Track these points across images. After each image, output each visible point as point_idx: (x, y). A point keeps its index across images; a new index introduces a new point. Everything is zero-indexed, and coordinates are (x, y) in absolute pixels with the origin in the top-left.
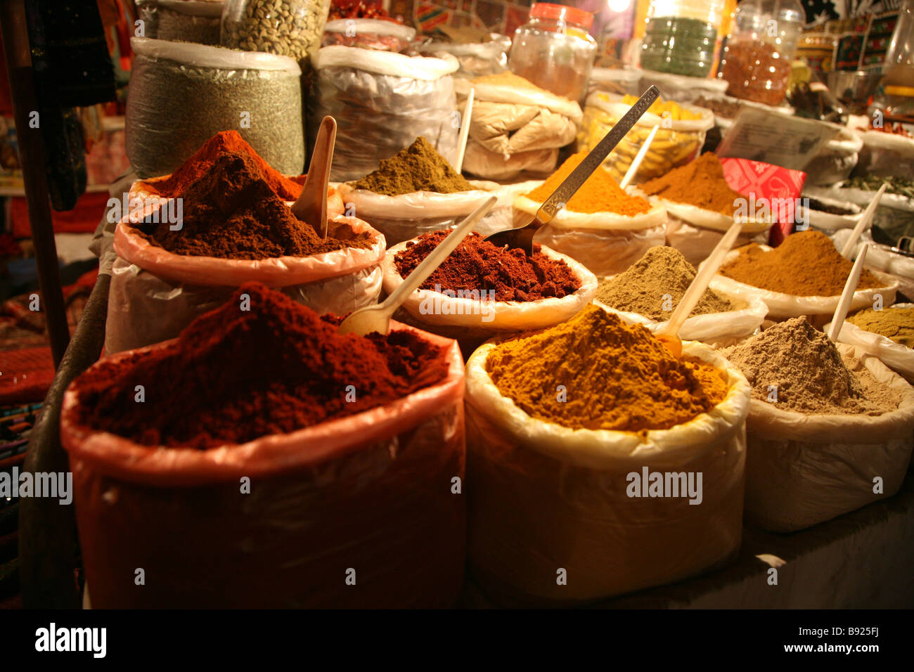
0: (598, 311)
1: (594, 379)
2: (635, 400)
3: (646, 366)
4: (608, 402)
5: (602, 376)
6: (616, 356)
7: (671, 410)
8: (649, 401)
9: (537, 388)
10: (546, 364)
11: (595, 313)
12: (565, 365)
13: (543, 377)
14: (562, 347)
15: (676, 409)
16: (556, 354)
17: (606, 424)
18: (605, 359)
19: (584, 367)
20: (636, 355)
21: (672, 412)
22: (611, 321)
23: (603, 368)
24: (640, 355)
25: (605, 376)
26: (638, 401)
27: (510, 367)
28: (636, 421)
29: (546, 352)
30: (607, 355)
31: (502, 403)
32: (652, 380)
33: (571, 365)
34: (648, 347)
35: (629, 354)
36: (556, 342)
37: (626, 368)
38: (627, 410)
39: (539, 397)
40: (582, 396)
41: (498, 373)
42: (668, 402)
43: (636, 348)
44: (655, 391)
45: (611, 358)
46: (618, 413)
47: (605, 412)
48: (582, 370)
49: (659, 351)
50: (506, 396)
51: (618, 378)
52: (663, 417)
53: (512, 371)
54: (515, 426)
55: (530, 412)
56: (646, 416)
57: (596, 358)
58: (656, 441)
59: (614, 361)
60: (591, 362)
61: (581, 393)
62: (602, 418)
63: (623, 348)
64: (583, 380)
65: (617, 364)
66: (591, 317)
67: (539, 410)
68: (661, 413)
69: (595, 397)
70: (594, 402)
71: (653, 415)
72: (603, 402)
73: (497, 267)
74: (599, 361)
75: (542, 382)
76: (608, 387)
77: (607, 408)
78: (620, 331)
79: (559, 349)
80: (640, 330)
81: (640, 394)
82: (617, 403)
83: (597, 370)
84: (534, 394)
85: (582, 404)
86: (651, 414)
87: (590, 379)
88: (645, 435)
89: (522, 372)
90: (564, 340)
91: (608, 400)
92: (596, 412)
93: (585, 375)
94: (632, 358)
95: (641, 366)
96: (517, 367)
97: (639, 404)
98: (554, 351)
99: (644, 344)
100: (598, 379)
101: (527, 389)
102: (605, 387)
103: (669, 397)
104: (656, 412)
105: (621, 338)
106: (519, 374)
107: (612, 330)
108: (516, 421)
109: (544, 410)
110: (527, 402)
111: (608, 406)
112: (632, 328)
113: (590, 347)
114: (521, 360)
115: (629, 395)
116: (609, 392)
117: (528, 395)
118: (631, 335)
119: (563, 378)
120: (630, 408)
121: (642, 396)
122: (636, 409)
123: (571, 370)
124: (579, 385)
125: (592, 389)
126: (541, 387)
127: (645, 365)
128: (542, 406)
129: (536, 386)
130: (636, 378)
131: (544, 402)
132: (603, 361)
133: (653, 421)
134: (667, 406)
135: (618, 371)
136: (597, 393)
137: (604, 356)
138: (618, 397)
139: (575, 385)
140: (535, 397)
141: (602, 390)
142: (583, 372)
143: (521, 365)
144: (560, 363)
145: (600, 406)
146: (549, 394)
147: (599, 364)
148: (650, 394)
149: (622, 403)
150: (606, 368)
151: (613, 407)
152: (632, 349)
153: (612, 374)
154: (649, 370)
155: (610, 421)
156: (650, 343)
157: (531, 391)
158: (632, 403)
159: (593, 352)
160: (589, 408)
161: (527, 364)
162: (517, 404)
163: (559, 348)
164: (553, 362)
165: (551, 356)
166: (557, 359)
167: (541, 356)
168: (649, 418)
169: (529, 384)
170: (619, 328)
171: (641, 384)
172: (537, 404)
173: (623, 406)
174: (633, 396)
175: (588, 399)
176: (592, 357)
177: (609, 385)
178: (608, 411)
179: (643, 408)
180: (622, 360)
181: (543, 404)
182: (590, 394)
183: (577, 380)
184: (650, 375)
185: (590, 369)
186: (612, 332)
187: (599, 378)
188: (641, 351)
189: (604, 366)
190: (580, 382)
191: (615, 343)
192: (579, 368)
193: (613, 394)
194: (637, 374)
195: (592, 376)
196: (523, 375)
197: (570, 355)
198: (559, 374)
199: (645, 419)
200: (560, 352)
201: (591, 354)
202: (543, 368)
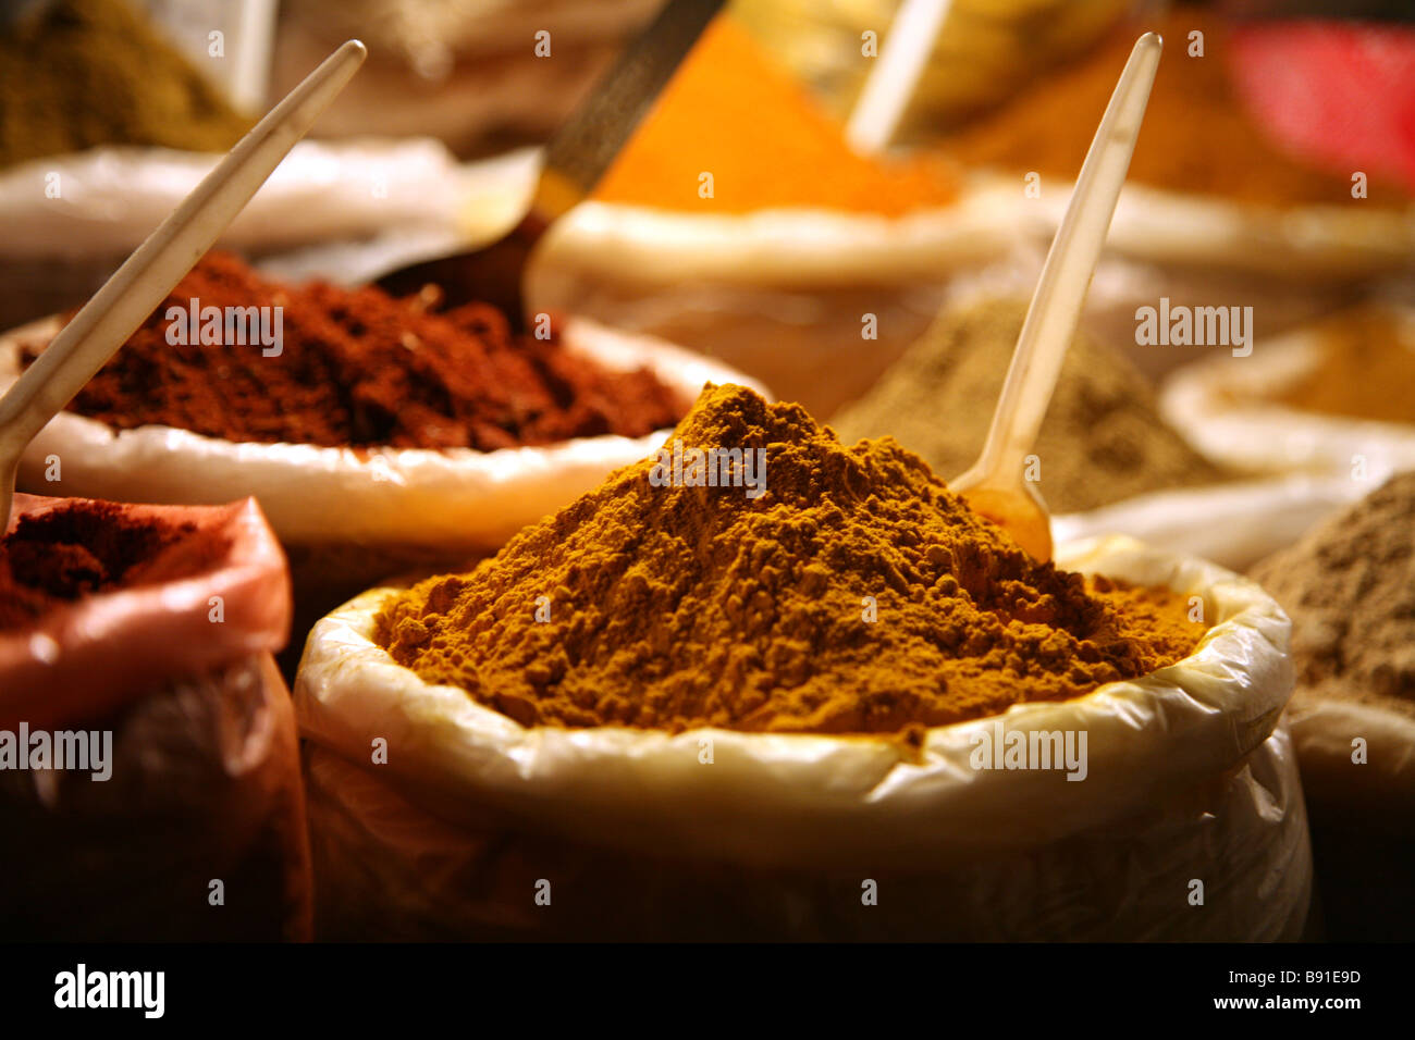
0: (735, 401)
1: (736, 599)
2: (879, 652)
3: (914, 560)
4: (786, 662)
5: (762, 587)
6: (804, 526)
7: (1006, 675)
8: (929, 652)
9: (548, 649)
10: (573, 577)
11: (728, 406)
12: (636, 570)
13: (568, 617)
14: (624, 519)
15: (1022, 672)
16: (606, 542)
17: (783, 720)
18: (769, 537)
19: (700, 573)
20: (877, 526)
21: (1009, 680)
22: (782, 427)
23: (763, 563)
24: (887, 528)
25: (773, 587)
26: (887, 653)
27: (457, 614)
28: (885, 709)
29: (573, 547)
30: (774, 525)
31: (429, 700)
32: (936, 597)
33: (657, 570)
34: (916, 506)
35: (849, 522)
36: (604, 510)
37: (842, 560)
38: (851, 681)
39: (557, 675)
40: (700, 656)
41: (412, 639)
42: (993, 655)
43: (873, 508)
44: (946, 626)
45: (788, 532)
46: (820, 690)
47: (777, 692)
48: (696, 579)
49: (957, 520)
50: (442, 682)
51: (818, 588)
52: (974, 694)
53: (461, 625)
54: (476, 755)
55: (526, 717)
56: (915, 691)
57: (737, 541)
58: (953, 756)
59: (802, 542)
60: (723, 554)
61: (694, 647)
62: (770, 706)
63: (828, 506)
64: (702, 610)
65: (811, 551)
66: (715, 421)
67: (558, 714)
68: (970, 684)
69: (746, 650)
70: (739, 665)
71: (943, 688)
72: (771, 665)
73: (399, 355)
74: (751, 543)
75: (564, 631)
76: (785, 619)
77: (786, 682)
78: (814, 457)
79: (614, 525)
80: (887, 458)
81: (894, 635)
82: (816, 661)
83: (743, 572)
84: (537, 666)
85: (702, 679)
86: (936, 685)
87: (724, 601)
88: (915, 741)
89: (496, 616)
90: (631, 498)
91: (785, 655)
92: (749, 692)
93: (708, 592)
94: (858, 533)
95: (895, 557)
96: (480, 605)
97: (892, 660)
98: (597, 536)
99: (904, 498)
100: (750, 596)
101: (516, 656)
102: (776, 619)
103: (994, 640)
104: (951, 682)
105: (819, 478)
106: (488, 625)
107: (788, 452)
108: (477, 741)
109: (573, 710)
110: (517, 688)
111: (787, 674)
112: (858, 451)
113: (718, 511)
114: (492, 586)
115: (858, 635)
116: (788, 632)
117: (520, 674)
118: (853, 467)
119: (636, 611)
120: (862, 674)
121: (902, 641)
122: (881, 676)
123: (656, 584)
124: (688, 624)
125: (730, 632)
126: (559, 645)
127: (906, 555)
128: (566, 700)
129: (545, 642)
130: (881, 589)
131: (574, 689)
132: (762, 543)
133: (942, 703)
134: (988, 667)
135: (816, 567)
136: (746, 641)
137: (764, 531)
138: (818, 642)
139: (674, 625)
140: (542, 674)
141: (766, 628)
142: (700, 586)
143: (493, 601)
144: (620, 566)
145: (756, 677)
146: (589, 665)
147: (748, 553)
148: (930, 636)
149: (836, 662)
150: (775, 565)
151: (807, 672)
152: (861, 508)
153: (793, 579)
154: (923, 570)
155: (796, 713)
156: (927, 498)
157: (530, 658)
158: (868, 660)
159: (729, 525)
160: (727, 686)
161: (514, 592)
162: (482, 700)
163: (613, 523)
164: (596, 567)
165: (589, 552)
166: (607, 555)
167: (558, 560)
168: (927, 695)
169: (521, 644)
170: (810, 446)
171: (895, 605)
172: (552, 695)
173: (840, 669)
174: (870, 640)
175: (722, 661)
176: (727, 536)
177: (788, 610)
178: (789, 689)
179: (906, 670)
180: (827, 539)
181: (570, 694)
182: (726, 646)
183: (682, 611)
184: (928, 584)
185: (721, 575)
186: (788, 458)
187: (752, 592)
188: (893, 516)
189: (767, 556)
190: (692, 617)
191: (799, 491)
192: (684, 574)
193: (801, 639)
194: (881, 579)
195: (730, 592)
196: (502, 622)
197: (653, 540)
198: (618, 599)
199: (916, 700)
200: (616, 534)
201: (724, 529)
202: (566, 589)
